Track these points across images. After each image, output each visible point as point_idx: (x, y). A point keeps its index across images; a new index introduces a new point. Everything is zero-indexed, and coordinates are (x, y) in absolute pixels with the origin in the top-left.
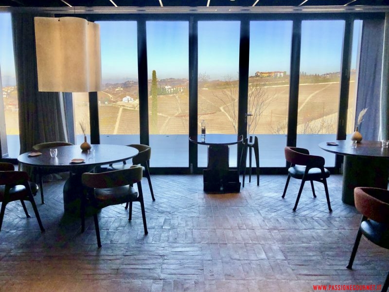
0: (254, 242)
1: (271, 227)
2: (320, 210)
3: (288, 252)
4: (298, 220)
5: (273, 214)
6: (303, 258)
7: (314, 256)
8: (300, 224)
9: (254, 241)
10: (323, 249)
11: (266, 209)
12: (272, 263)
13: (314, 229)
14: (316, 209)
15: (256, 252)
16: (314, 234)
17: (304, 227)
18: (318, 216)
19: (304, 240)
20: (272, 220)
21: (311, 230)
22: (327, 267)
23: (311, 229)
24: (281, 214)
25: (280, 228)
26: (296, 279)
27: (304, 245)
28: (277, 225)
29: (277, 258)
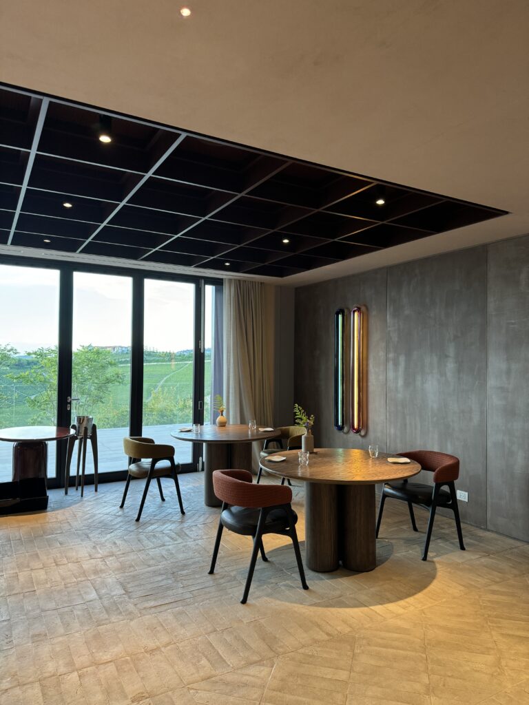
0: (79, 579)
1: (105, 554)
2: (172, 519)
3: (129, 583)
4: (144, 538)
5: (109, 536)
6: (149, 586)
7: (163, 580)
8: (146, 542)
9: (80, 577)
10: (174, 570)
11: (99, 531)
12: (106, 603)
13: (164, 545)
14: (168, 520)
15: (82, 592)
16: (164, 553)
17: (152, 545)
18: (169, 528)
19: (152, 562)
20: (106, 544)
21: (160, 548)
22: (180, 591)
23: (160, 546)
24: (120, 534)
25: (119, 553)
26: (139, 615)
27: (150, 569)
28: (114, 550)
29: (113, 593)
